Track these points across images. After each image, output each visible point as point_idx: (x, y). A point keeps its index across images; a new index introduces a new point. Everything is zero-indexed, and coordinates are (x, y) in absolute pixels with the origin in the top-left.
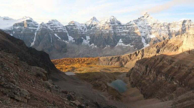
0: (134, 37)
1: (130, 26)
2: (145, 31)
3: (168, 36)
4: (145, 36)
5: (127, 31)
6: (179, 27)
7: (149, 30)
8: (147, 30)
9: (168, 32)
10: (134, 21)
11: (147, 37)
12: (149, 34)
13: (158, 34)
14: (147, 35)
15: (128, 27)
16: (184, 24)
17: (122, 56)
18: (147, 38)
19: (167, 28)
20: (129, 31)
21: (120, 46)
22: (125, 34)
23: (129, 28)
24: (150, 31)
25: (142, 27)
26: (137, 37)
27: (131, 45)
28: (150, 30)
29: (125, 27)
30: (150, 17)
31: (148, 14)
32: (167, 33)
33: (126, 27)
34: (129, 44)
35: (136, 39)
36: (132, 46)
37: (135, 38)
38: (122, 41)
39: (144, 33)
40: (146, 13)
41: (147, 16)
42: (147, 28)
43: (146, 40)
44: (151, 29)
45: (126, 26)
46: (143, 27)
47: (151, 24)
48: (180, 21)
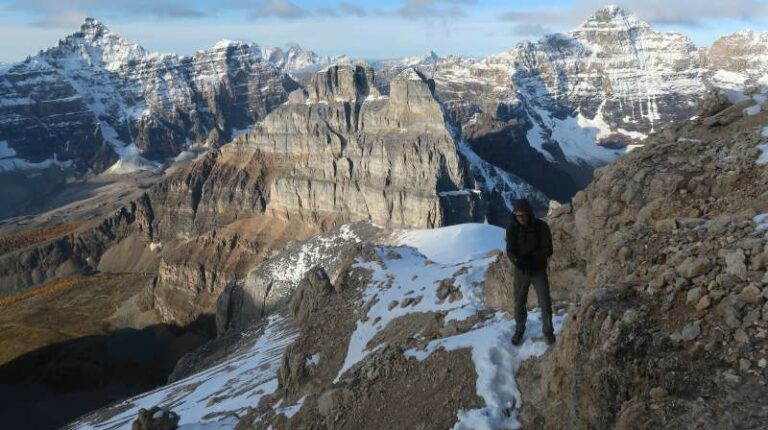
0: (62, 124)
1: (29, 81)
2: (103, 96)
3: (194, 104)
4: (108, 115)
5: (24, 101)
6: (219, 70)
7: (119, 87)
8: (111, 89)
9: (188, 89)
10: (42, 54)
11: (118, 118)
12: (123, 106)
13: (159, 101)
14: (116, 108)
15: (21, 83)
16: (233, 57)
17: (76, 236)
18: (121, 120)
19: (182, 75)
20: (33, 102)
21: (11, 171)
22: (18, 118)
23: (30, 87)
24: (123, 94)
25: (85, 79)
26: (78, 123)
27: (62, 158)
28: (123, 89)
29: (8, 84)
30: (110, 37)
31: (96, 22)
32: (186, 96)
33: (15, 87)
34: (49, 155)
35: (75, 133)
36: (68, 163)
37: (73, 128)
38: (12, 149)
39: (103, 101)
40: (87, 20)
41: (93, 31)
42: (109, 81)
43: (118, 131)
44: (124, 86)
45: (13, 79)
46: (89, 77)
47: (119, 63)
48: (219, 50)
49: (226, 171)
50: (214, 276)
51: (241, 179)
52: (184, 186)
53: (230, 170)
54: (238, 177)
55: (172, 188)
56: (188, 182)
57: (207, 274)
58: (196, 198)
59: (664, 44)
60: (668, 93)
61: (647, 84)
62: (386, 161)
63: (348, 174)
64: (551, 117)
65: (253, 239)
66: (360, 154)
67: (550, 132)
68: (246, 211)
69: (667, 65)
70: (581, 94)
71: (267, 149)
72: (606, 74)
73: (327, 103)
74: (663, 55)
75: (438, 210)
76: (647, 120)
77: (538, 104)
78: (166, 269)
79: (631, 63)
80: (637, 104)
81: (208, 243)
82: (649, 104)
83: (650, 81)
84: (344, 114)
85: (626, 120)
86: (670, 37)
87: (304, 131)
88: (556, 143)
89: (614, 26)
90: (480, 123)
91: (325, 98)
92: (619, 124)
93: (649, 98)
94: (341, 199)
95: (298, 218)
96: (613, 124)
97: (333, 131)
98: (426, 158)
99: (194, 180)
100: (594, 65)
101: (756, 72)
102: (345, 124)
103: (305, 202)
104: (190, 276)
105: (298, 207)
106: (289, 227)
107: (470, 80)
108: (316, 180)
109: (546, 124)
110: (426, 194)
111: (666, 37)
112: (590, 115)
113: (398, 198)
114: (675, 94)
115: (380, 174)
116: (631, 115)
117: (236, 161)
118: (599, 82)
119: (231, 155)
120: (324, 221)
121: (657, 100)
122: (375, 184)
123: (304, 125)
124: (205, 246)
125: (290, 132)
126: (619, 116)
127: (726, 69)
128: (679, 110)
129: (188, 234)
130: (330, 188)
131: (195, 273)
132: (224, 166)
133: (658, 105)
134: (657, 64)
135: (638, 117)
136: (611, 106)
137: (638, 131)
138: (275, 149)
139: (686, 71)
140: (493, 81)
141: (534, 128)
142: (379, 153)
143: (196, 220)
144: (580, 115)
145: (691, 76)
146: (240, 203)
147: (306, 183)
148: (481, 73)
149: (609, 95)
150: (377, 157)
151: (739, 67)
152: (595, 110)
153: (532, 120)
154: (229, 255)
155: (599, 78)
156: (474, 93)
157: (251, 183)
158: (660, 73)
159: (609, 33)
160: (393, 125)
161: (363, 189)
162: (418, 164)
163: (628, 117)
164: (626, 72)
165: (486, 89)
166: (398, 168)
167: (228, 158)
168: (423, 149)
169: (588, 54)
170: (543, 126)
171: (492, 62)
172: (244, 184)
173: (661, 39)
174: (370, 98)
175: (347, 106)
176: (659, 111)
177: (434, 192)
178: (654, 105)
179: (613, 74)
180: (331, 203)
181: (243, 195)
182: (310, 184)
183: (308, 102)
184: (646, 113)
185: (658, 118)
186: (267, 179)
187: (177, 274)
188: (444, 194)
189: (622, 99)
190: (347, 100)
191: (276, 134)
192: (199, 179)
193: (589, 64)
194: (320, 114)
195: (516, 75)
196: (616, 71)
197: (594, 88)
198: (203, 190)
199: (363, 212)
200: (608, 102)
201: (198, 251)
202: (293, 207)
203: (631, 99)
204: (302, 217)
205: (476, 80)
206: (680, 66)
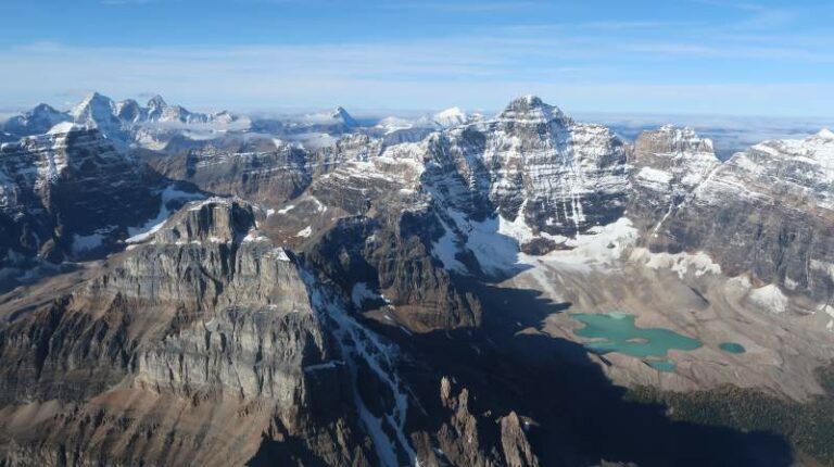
3: (22, 205)
6: (57, 161)
9: (14, 186)
16: (78, 145)
19: (5, 167)
32: (10, 195)
48: (56, 136)
49: (79, 320)
50: (77, 456)
51: (99, 330)
52: (26, 339)
53: (84, 319)
54: (94, 327)
55: (10, 342)
56: (30, 336)
57: (67, 454)
58: (42, 353)
59: (587, 137)
60: (592, 191)
61: (570, 181)
62: (256, 338)
63: (220, 348)
64: (467, 220)
65: (120, 415)
66: (232, 328)
67: (465, 239)
68: (103, 367)
69: (591, 161)
70: (501, 192)
71: (131, 294)
72: (527, 171)
73: (199, 243)
74: (586, 150)
75: (303, 385)
76: (572, 222)
77: (453, 206)
78: (18, 452)
79: (553, 158)
80: (560, 204)
81: (69, 420)
82: (573, 204)
83: (574, 177)
84: (219, 257)
85: (549, 222)
86: (593, 131)
87: (174, 275)
88: (472, 252)
89: (532, 118)
90: (380, 239)
91: (199, 237)
92: (542, 228)
93: (573, 197)
94: (213, 372)
95: (170, 391)
96: (535, 227)
97: (206, 274)
98: (293, 336)
99: (39, 331)
100: (512, 160)
101: (680, 170)
102: (220, 267)
103: (177, 375)
104: (48, 457)
105: (168, 380)
106: (160, 401)
107: (375, 175)
108: (188, 353)
109: (461, 229)
110: (292, 371)
111: (588, 130)
112: (511, 217)
113: (267, 373)
114: (600, 193)
115: (251, 349)
116: (554, 216)
117: (91, 308)
118: (519, 180)
119: (85, 301)
120: (196, 395)
121: (582, 200)
122: (247, 358)
123: (174, 269)
124: (66, 423)
125: (156, 274)
126: (541, 218)
127: (652, 166)
128: (605, 209)
129: (29, 397)
130: (202, 362)
131: (55, 454)
132: (77, 315)
133: (583, 205)
134: (581, 159)
135: (562, 220)
136: (533, 207)
137: (563, 234)
138: (139, 293)
139: (611, 168)
140: (401, 178)
141: (447, 234)
142: (250, 329)
143: (41, 380)
144: (500, 216)
145: (617, 173)
146: (97, 357)
147: (177, 356)
148: (387, 168)
149: (530, 194)
150: (247, 332)
151: (663, 164)
152: (516, 211)
153: (445, 225)
154: (92, 433)
155: (520, 175)
156: (381, 191)
157: (110, 335)
158: (584, 170)
159: (528, 125)
160: (264, 302)
161: (235, 362)
162: (285, 341)
163: (551, 219)
164: (548, 169)
165: (393, 187)
166: (267, 344)
167: (82, 305)
168: (290, 327)
169: (507, 148)
170: (457, 231)
171: (399, 156)
172: (101, 336)
173: (584, 132)
174: (249, 238)
175: (223, 247)
176: (584, 212)
177: (300, 369)
178: (579, 206)
179: (534, 171)
180: (203, 375)
181: (101, 349)
182: (181, 358)
183: (179, 243)
184: (571, 214)
185: (583, 219)
186: (129, 328)
187: (32, 456)
188: (310, 368)
189: (545, 199)
190: (222, 241)
191: (141, 277)
192: (45, 331)
193: (508, 160)
194: (192, 255)
195: (425, 174)
196: (537, 167)
197: (514, 185)
198: (50, 344)
199: (235, 385)
200: (529, 202)
201: (57, 429)
202: (164, 381)
203: (554, 198)
204: (173, 390)
205: (382, 176)
206: (604, 162)
